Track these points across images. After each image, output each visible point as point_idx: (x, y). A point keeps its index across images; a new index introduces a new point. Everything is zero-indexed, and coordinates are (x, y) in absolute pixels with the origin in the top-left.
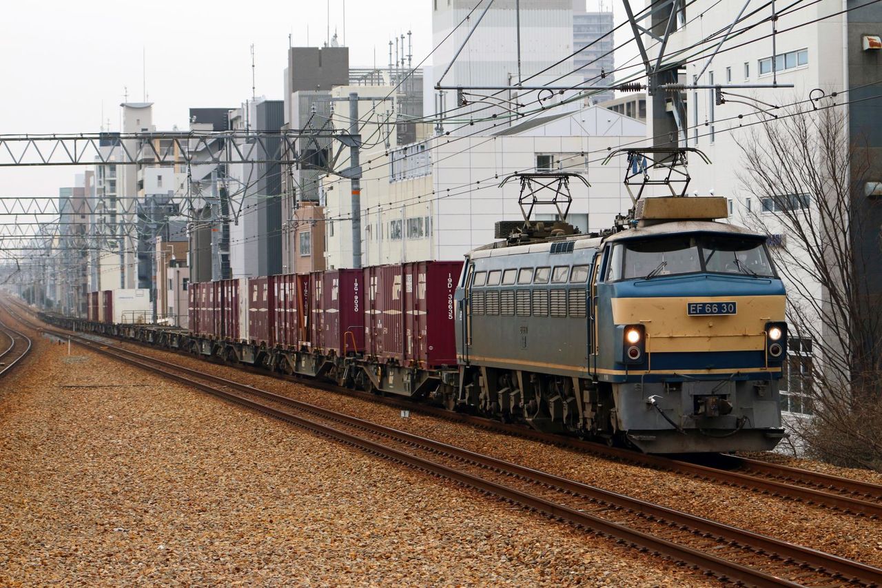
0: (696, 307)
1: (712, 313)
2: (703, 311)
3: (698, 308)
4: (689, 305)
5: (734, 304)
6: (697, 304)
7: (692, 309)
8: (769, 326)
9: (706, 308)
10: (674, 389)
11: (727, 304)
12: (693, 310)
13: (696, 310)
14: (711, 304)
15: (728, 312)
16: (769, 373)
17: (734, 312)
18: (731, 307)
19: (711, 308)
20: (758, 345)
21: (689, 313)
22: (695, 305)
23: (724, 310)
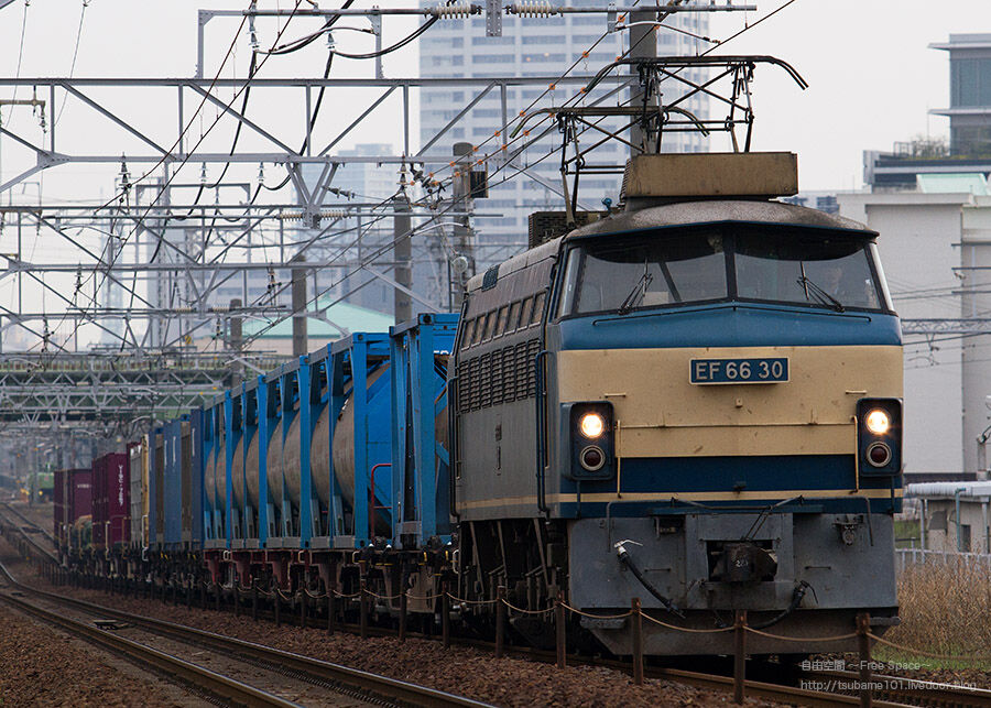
0: (707, 368)
1: (739, 378)
2: (720, 375)
3: (712, 370)
4: (694, 363)
5: (784, 362)
6: (708, 361)
7: (698, 370)
8: (865, 406)
9: (729, 370)
11: (770, 361)
12: (701, 374)
13: (707, 374)
14: (739, 362)
15: (771, 377)
16: (863, 500)
17: (785, 377)
18: (777, 368)
19: (738, 368)
20: (847, 444)
21: (694, 379)
22: (705, 364)
23: (765, 373)
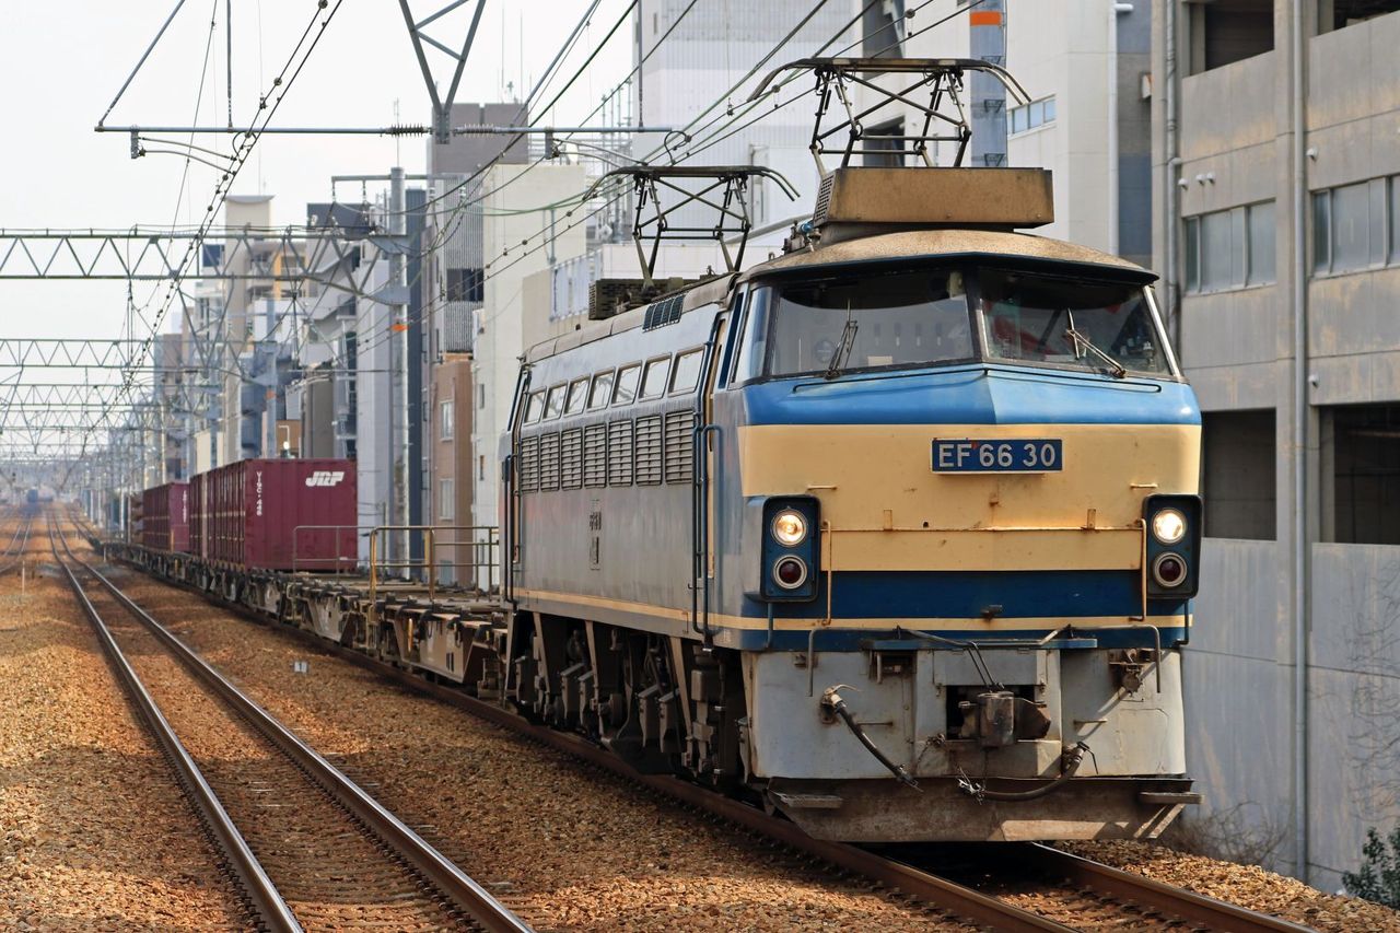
0: (954, 451)
1: (996, 466)
2: (972, 462)
3: (961, 454)
4: (936, 444)
5: (1057, 444)
6: (956, 443)
7: (942, 455)
8: (1154, 505)
9: (983, 455)
10: (897, 669)
11: (1039, 443)
12: (946, 459)
13: (953, 459)
14: (996, 443)
15: (1039, 466)
16: (1151, 629)
17: (1057, 466)
18: (1048, 451)
19: (995, 453)
20: (1125, 555)
21: (936, 467)
22: (951, 446)
23: (1030, 459)
